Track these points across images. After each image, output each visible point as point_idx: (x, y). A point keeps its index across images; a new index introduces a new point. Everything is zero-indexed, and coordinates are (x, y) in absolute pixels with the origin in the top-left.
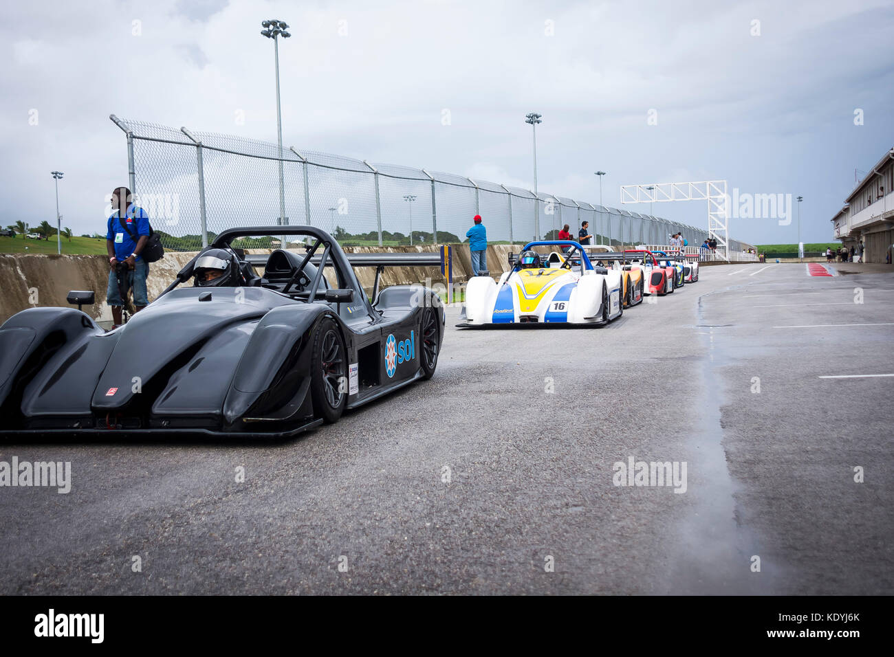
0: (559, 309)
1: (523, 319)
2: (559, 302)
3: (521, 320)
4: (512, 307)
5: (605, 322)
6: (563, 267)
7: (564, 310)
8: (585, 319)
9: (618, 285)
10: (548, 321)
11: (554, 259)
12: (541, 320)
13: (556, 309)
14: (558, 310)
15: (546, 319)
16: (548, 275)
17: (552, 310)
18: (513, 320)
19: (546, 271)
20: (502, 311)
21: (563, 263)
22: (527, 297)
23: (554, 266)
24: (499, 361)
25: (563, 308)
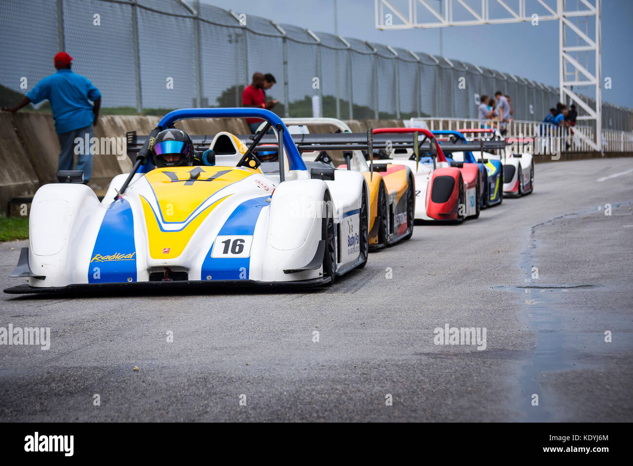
0: (233, 251)
1: (156, 273)
2: (233, 238)
3: (152, 277)
4: (131, 248)
5: (329, 279)
6: (243, 163)
7: (243, 255)
8: (287, 272)
9: (355, 203)
10: (209, 278)
11: (225, 147)
12: (195, 276)
13: (226, 252)
14: (230, 255)
15: (204, 273)
16: (210, 180)
17: (218, 253)
18: (134, 275)
19: (207, 171)
20: (109, 258)
21: (242, 156)
22: (165, 226)
23: (224, 162)
24: (95, 364)
25: (240, 251)
